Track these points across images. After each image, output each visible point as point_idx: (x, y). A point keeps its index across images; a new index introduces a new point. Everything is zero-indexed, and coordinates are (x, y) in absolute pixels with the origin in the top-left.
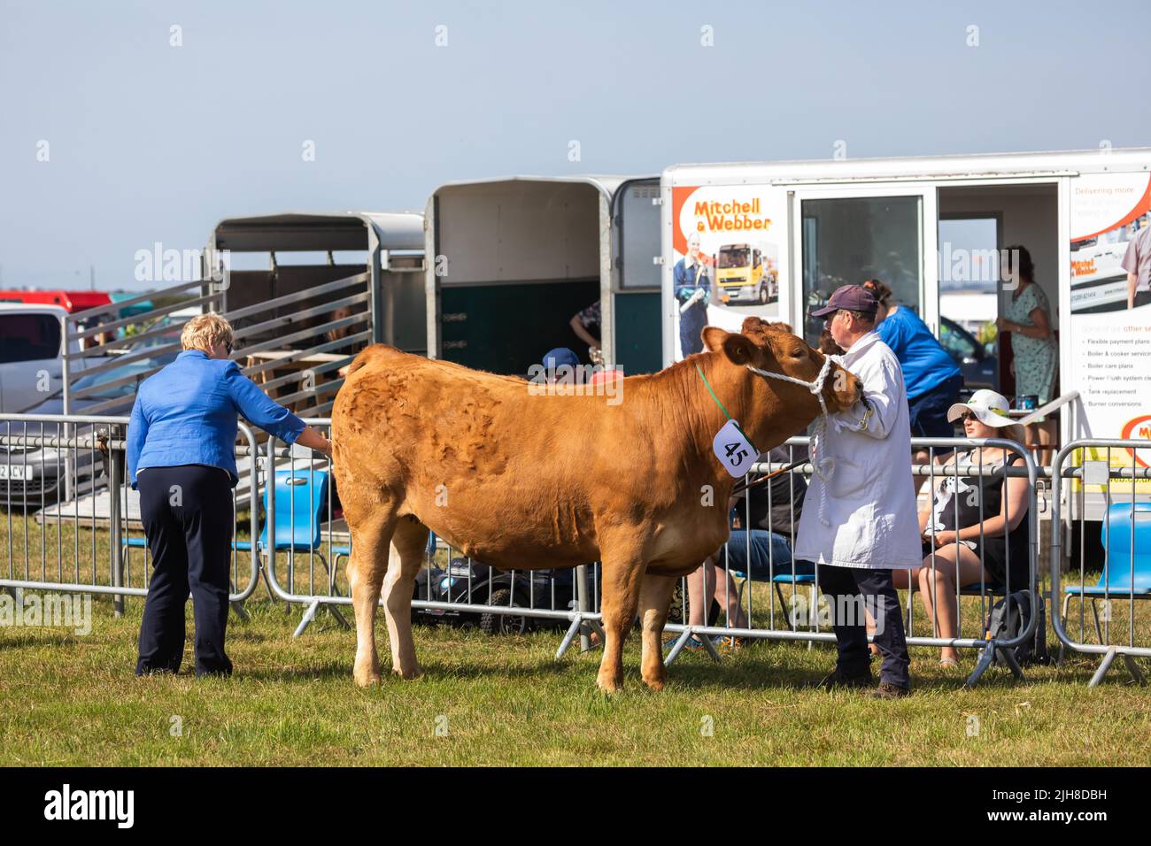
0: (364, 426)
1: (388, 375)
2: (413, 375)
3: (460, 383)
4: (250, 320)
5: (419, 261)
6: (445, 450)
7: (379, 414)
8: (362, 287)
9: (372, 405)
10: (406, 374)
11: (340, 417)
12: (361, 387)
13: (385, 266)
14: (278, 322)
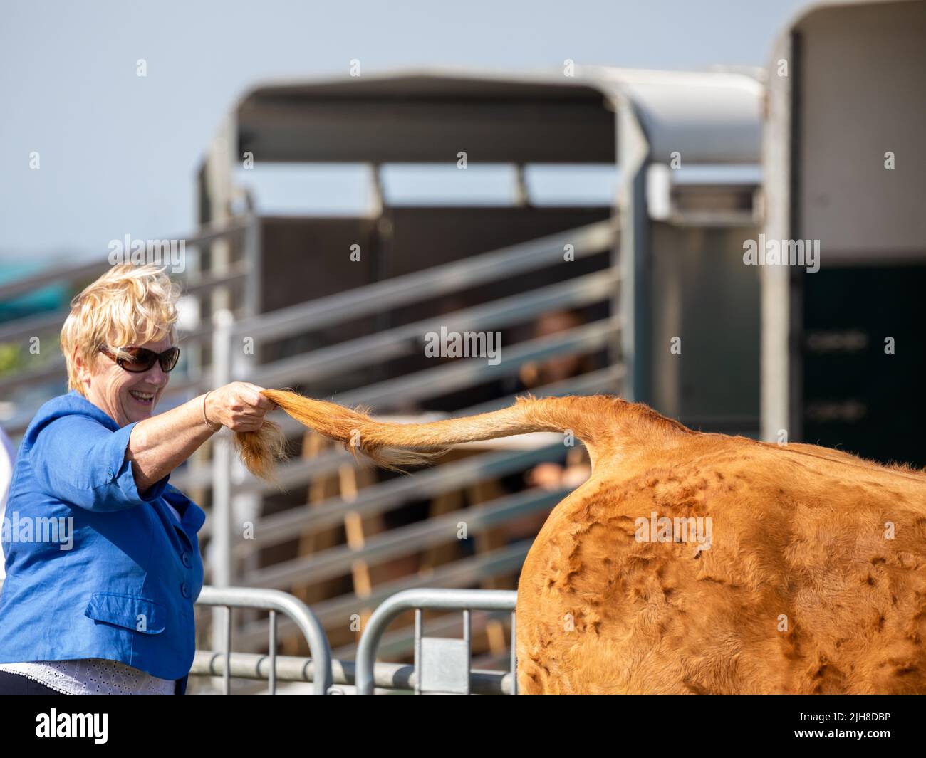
0: (606, 615)
1: (656, 482)
2: (720, 477)
3: (847, 499)
4: (318, 339)
5: (746, 196)
6: (820, 673)
7: (641, 581)
8: (599, 261)
9: (621, 560)
10: (703, 474)
11: (543, 598)
12: (590, 517)
13: (660, 206)
14: (387, 344)
